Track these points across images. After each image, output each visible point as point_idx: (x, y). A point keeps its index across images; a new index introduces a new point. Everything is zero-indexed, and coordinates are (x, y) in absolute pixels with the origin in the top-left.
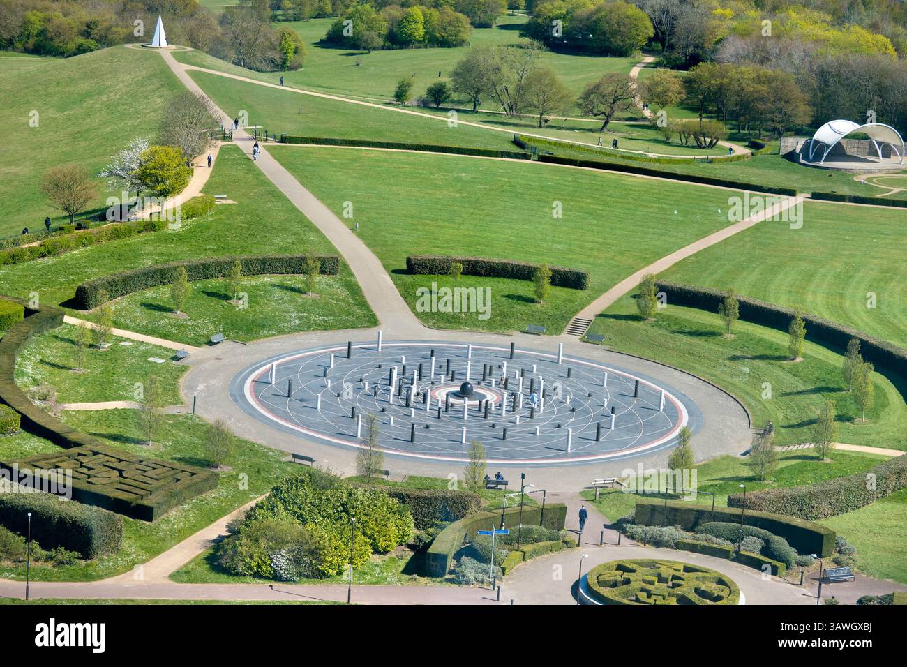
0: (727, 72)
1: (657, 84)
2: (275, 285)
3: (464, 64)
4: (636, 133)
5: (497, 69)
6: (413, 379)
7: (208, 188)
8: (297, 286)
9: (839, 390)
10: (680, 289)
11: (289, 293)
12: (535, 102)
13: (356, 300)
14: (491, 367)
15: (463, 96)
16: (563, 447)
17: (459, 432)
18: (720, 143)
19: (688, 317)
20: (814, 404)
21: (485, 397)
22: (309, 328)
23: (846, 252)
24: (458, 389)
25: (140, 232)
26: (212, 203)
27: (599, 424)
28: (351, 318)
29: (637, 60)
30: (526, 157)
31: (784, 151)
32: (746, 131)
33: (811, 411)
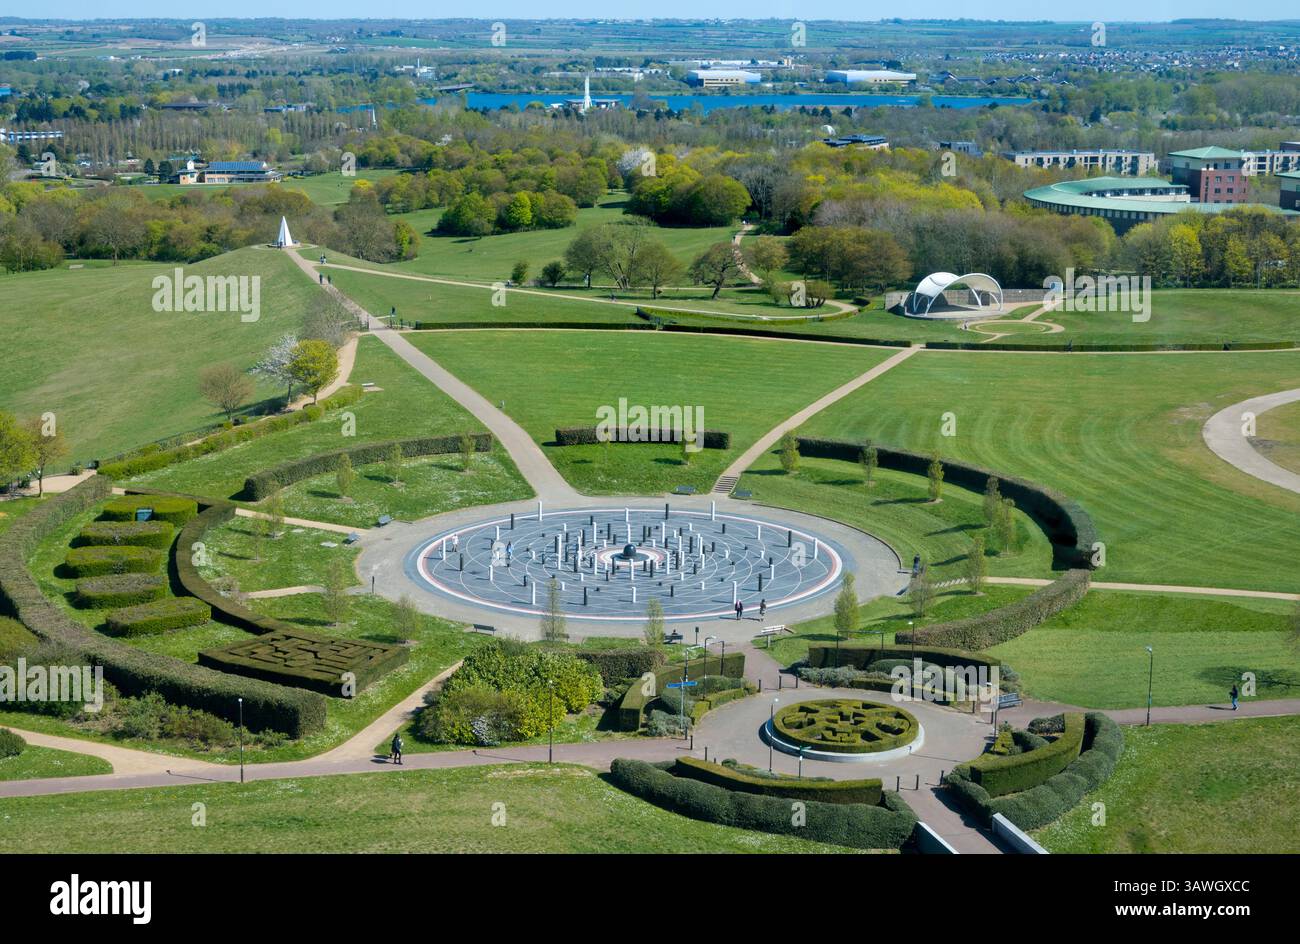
0: (828, 234)
1: (761, 251)
2: (433, 465)
3: (577, 243)
4: (746, 298)
5: (610, 246)
6: (577, 545)
7: (354, 377)
8: (455, 464)
9: (981, 526)
10: (819, 442)
11: (447, 472)
12: (649, 275)
13: (511, 474)
14: (650, 529)
15: (578, 274)
16: (728, 600)
17: (628, 592)
18: (827, 302)
19: (828, 468)
20: (959, 542)
21: (648, 557)
22: (470, 504)
23: (967, 397)
24: (622, 551)
25: (297, 423)
26: (361, 391)
27: (760, 575)
28: (508, 491)
29: (737, 228)
30: (651, 327)
31: (889, 306)
32: (850, 289)
33: (956, 547)
